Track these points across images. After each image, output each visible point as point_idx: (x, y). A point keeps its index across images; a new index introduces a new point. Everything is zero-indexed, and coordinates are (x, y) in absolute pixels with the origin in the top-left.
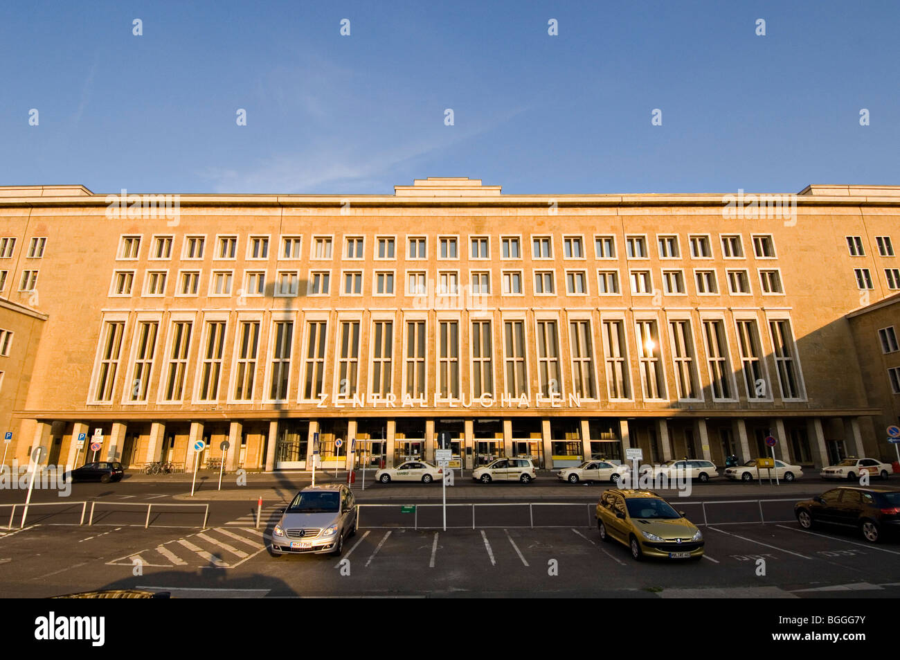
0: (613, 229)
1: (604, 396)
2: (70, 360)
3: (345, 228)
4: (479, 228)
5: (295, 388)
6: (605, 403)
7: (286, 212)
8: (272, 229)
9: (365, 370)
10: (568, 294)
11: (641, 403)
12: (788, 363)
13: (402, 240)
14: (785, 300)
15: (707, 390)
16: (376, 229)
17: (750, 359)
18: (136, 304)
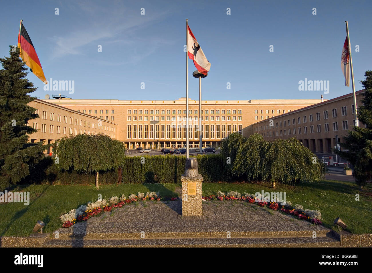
0: (214, 109)
1: (210, 138)
2: (123, 132)
3: (167, 108)
4: (190, 109)
5: (160, 136)
6: (210, 139)
7: (156, 105)
8: (154, 109)
9: (171, 133)
10: (205, 121)
11: (216, 139)
12: (241, 132)
13: (177, 110)
14: (242, 122)
15: (227, 137)
16: (172, 109)
17: (235, 131)
18: (132, 122)
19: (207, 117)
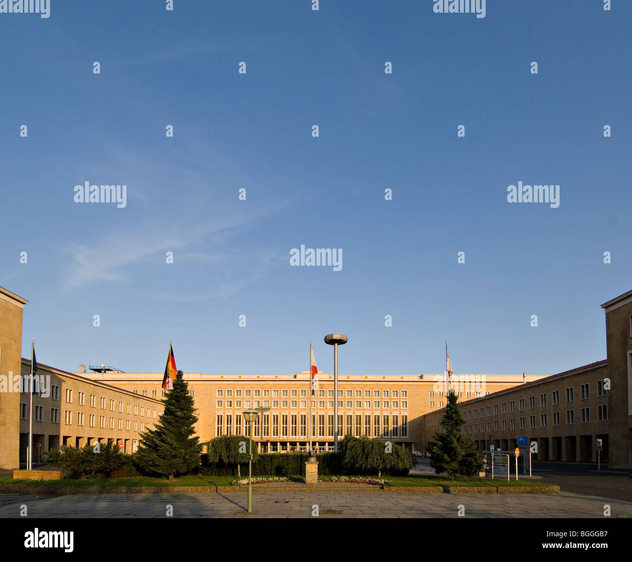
2: (209, 426)
3: (282, 388)
4: (321, 388)
5: (271, 433)
7: (264, 382)
8: (260, 388)
9: (289, 428)
10: (347, 408)
12: (406, 427)
13: (299, 391)
14: (407, 410)
15: (382, 435)
16: (291, 388)
17: (395, 426)
18: (224, 410)
19: (350, 403)
